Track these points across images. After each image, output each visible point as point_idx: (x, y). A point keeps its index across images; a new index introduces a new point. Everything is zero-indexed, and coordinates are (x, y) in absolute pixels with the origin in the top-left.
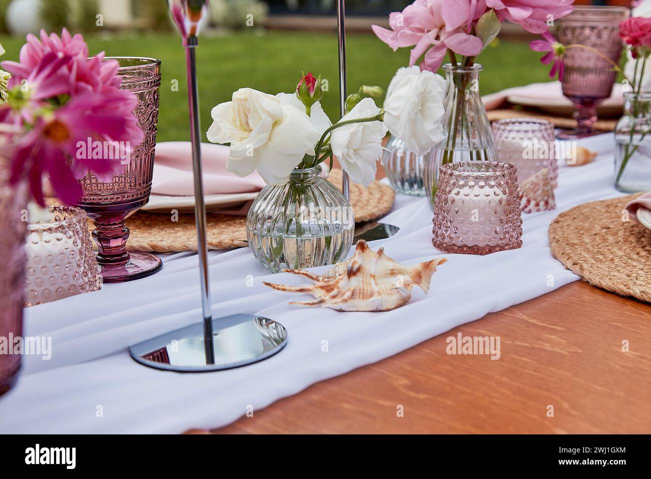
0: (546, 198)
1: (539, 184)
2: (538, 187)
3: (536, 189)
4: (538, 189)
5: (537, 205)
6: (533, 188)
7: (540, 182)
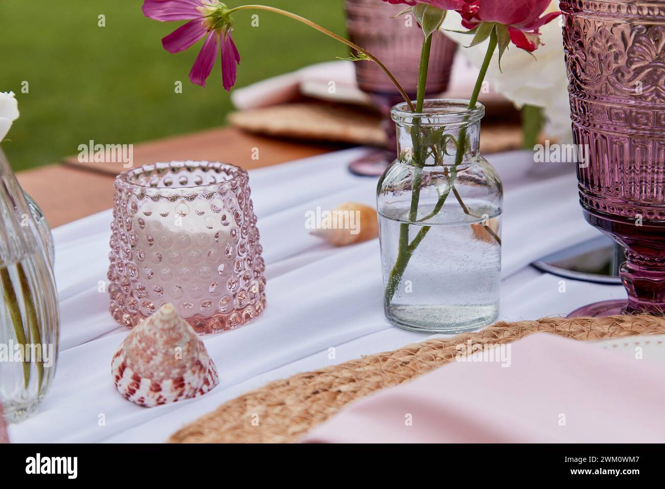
0: (175, 372)
1: (155, 342)
2: (152, 349)
3: (149, 352)
4: (153, 354)
5: (157, 388)
6: (144, 350)
7: (158, 336)
